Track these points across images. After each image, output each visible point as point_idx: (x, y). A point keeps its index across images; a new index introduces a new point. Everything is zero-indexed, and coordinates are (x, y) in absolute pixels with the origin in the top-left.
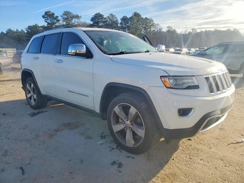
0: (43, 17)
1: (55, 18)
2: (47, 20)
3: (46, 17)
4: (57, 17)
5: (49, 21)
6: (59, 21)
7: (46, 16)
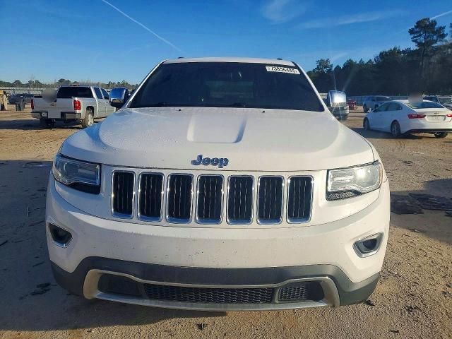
0: (411, 32)
1: (437, 30)
2: (418, 36)
3: (416, 32)
4: (442, 28)
5: (422, 39)
6: (443, 36)
7: (417, 30)
